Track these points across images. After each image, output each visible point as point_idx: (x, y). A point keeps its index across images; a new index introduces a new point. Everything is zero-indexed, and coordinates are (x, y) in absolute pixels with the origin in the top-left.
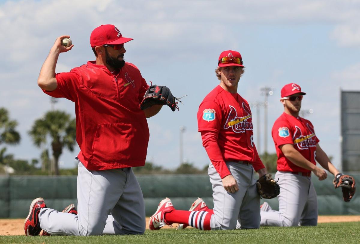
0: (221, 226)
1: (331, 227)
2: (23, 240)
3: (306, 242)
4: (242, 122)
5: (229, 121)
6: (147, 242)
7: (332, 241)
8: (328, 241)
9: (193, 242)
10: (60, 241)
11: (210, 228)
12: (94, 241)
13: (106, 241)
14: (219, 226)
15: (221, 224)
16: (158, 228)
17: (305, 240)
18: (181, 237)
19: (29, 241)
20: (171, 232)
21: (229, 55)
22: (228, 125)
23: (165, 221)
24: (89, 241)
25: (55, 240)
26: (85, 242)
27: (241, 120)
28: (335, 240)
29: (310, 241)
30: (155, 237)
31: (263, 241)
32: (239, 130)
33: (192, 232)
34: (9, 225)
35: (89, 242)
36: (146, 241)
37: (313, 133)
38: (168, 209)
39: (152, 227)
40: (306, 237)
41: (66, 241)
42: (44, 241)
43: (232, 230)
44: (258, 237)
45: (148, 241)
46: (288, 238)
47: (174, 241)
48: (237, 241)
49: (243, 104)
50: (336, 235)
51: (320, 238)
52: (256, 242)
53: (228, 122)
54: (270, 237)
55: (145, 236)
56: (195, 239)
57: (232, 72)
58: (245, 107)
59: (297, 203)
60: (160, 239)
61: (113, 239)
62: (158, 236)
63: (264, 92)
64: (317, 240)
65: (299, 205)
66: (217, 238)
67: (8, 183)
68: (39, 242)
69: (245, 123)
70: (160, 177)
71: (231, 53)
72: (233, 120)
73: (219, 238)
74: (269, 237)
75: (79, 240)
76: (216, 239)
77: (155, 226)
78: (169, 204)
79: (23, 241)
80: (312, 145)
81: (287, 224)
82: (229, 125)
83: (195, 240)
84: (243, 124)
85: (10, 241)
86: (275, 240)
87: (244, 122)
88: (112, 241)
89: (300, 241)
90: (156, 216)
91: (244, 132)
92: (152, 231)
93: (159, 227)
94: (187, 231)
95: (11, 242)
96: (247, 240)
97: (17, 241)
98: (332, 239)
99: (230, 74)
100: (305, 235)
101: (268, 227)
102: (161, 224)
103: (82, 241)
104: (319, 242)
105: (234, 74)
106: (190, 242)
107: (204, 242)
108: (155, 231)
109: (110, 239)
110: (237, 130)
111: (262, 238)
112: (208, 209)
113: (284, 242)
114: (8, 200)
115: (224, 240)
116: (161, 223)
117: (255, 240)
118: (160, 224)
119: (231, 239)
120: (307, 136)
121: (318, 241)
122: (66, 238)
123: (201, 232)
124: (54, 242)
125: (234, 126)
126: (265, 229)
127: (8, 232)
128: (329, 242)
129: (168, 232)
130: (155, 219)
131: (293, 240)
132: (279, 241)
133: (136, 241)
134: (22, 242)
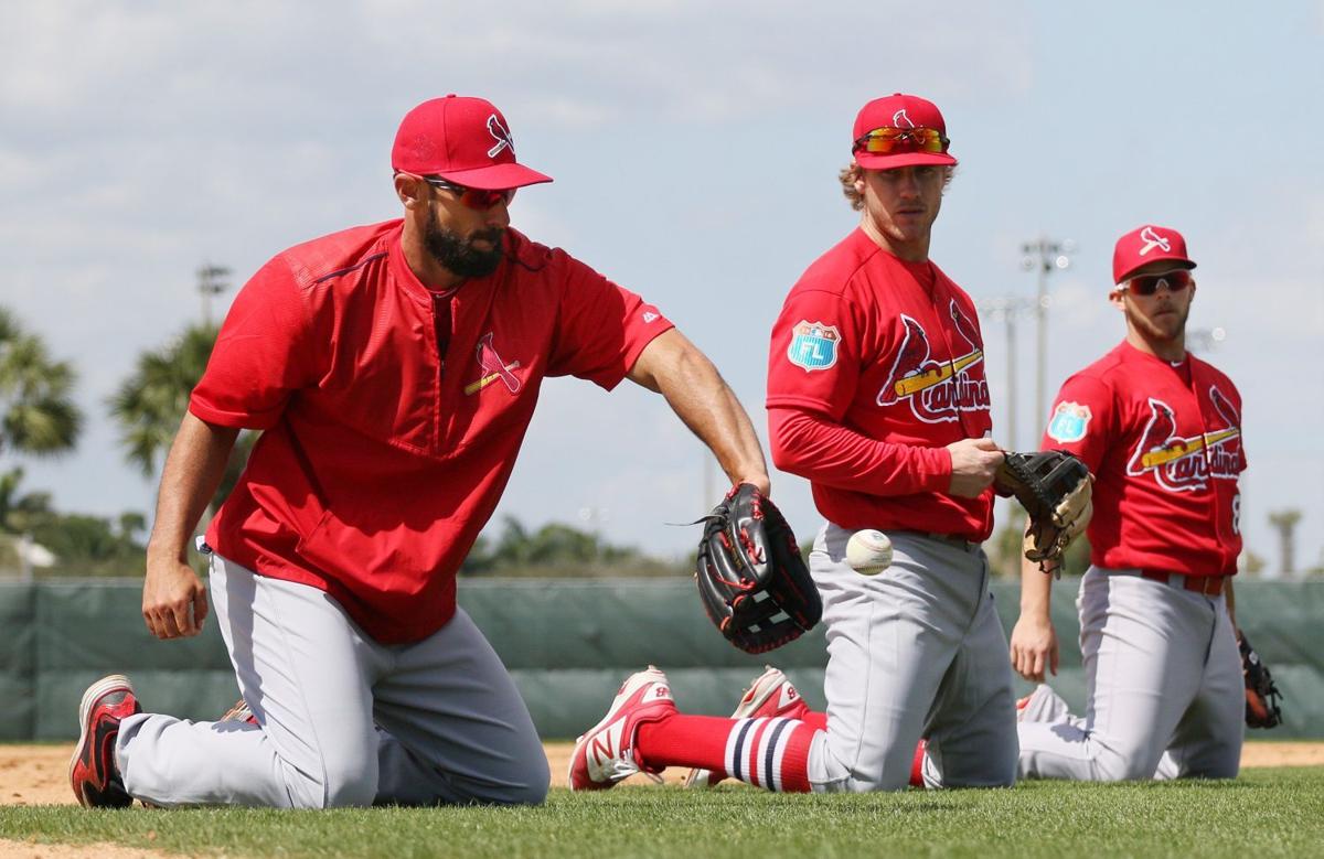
0: (848, 774)
1: (1281, 785)
2: (71, 823)
3: (1177, 838)
4: (949, 381)
5: (899, 376)
6: (556, 834)
7: (1281, 836)
8: (1265, 835)
9: (739, 834)
10: (216, 830)
11: (808, 783)
12: (349, 828)
13: (395, 830)
14: (844, 775)
15: (850, 767)
16: (607, 784)
17: (1175, 830)
18: (694, 815)
19: (96, 827)
20: (654, 799)
21: (895, 119)
22: (895, 392)
23: (637, 755)
24: (330, 826)
25: (198, 825)
26: (314, 830)
27: (947, 371)
28: (1291, 832)
29: (1195, 834)
30: (591, 816)
31: (1012, 833)
32: (936, 411)
33: (737, 797)
34: (28, 768)
35: (329, 832)
36: (553, 829)
37: (1232, 428)
38: (654, 712)
39: (584, 778)
40: (1181, 819)
41: (241, 829)
42: (155, 827)
43: (893, 791)
44: (993, 820)
45: (560, 832)
46: (1111, 822)
47: (661, 831)
48: (911, 834)
49: (954, 305)
50: (1299, 811)
51: (1236, 824)
52: (984, 837)
53: (895, 380)
54: (1042, 820)
55: (553, 813)
56: (748, 823)
57: (912, 187)
58: (959, 318)
59: (1155, 692)
60: (609, 825)
61: (422, 823)
62: (603, 811)
63: (1037, 258)
64: (1221, 832)
65: (1162, 701)
66: (833, 822)
67: (31, 606)
68: (135, 830)
69: (958, 383)
70: (622, 586)
71: (904, 111)
72: (913, 373)
73: (840, 822)
74: (1037, 817)
75: (292, 826)
76: (829, 824)
77: (594, 776)
78: (658, 690)
79: (73, 826)
80: (1224, 473)
81: (1107, 773)
82: (900, 392)
83: (745, 827)
84: (952, 388)
85: (21, 826)
86: (1061, 832)
87: (954, 379)
88: (419, 829)
89: (1154, 835)
90: (604, 733)
91: (957, 419)
92: (580, 793)
93: (612, 777)
94: (718, 794)
95: (27, 832)
96: (948, 830)
97: (50, 826)
98: (1282, 828)
99: (903, 194)
100: (1176, 812)
101: (1038, 783)
102: (619, 768)
103: (301, 827)
104: (1229, 839)
105: (919, 193)
106: (726, 836)
107: (779, 835)
108: (594, 795)
109: (413, 822)
110: (930, 410)
111: (1009, 820)
112: (806, 712)
113: (1092, 837)
114: (29, 673)
115: (859, 829)
116: (619, 763)
117: (980, 831)
118: (616, 765)
119: (885, 824)
120: (1205, 434)
121: (1224, 835)
122: (238, 819)
123: (772, 796)
124: (190, 832)
125: (917, 395)
126: (1026, 787)
127: (18, 792)
128: (1269, 840)
129: (644, 798)
130: (596, 743)
131: (1127, 832)
132: (1075, 834)
133: (516, 831)
134: (68, 832)
